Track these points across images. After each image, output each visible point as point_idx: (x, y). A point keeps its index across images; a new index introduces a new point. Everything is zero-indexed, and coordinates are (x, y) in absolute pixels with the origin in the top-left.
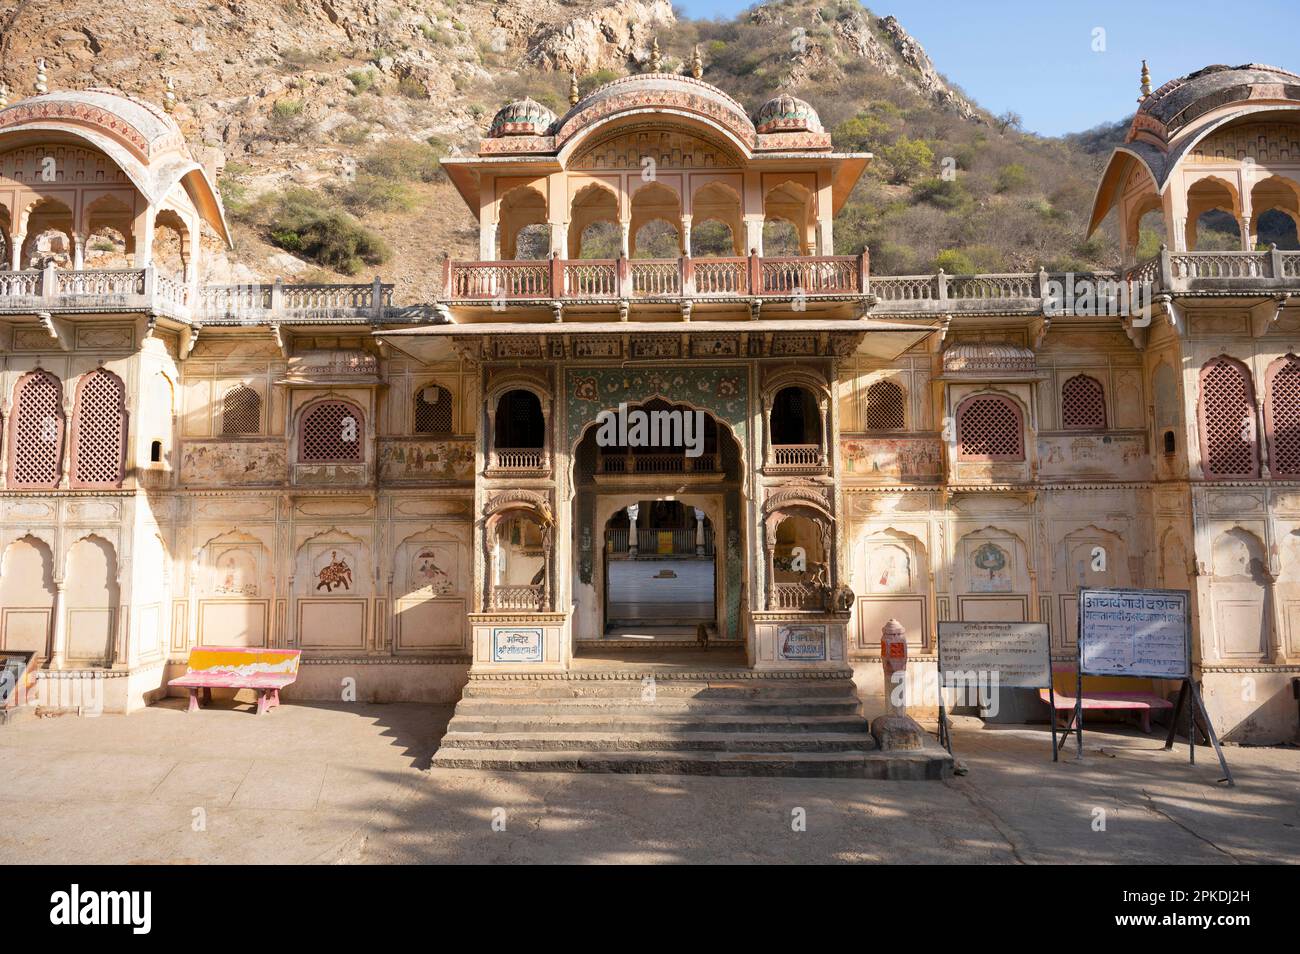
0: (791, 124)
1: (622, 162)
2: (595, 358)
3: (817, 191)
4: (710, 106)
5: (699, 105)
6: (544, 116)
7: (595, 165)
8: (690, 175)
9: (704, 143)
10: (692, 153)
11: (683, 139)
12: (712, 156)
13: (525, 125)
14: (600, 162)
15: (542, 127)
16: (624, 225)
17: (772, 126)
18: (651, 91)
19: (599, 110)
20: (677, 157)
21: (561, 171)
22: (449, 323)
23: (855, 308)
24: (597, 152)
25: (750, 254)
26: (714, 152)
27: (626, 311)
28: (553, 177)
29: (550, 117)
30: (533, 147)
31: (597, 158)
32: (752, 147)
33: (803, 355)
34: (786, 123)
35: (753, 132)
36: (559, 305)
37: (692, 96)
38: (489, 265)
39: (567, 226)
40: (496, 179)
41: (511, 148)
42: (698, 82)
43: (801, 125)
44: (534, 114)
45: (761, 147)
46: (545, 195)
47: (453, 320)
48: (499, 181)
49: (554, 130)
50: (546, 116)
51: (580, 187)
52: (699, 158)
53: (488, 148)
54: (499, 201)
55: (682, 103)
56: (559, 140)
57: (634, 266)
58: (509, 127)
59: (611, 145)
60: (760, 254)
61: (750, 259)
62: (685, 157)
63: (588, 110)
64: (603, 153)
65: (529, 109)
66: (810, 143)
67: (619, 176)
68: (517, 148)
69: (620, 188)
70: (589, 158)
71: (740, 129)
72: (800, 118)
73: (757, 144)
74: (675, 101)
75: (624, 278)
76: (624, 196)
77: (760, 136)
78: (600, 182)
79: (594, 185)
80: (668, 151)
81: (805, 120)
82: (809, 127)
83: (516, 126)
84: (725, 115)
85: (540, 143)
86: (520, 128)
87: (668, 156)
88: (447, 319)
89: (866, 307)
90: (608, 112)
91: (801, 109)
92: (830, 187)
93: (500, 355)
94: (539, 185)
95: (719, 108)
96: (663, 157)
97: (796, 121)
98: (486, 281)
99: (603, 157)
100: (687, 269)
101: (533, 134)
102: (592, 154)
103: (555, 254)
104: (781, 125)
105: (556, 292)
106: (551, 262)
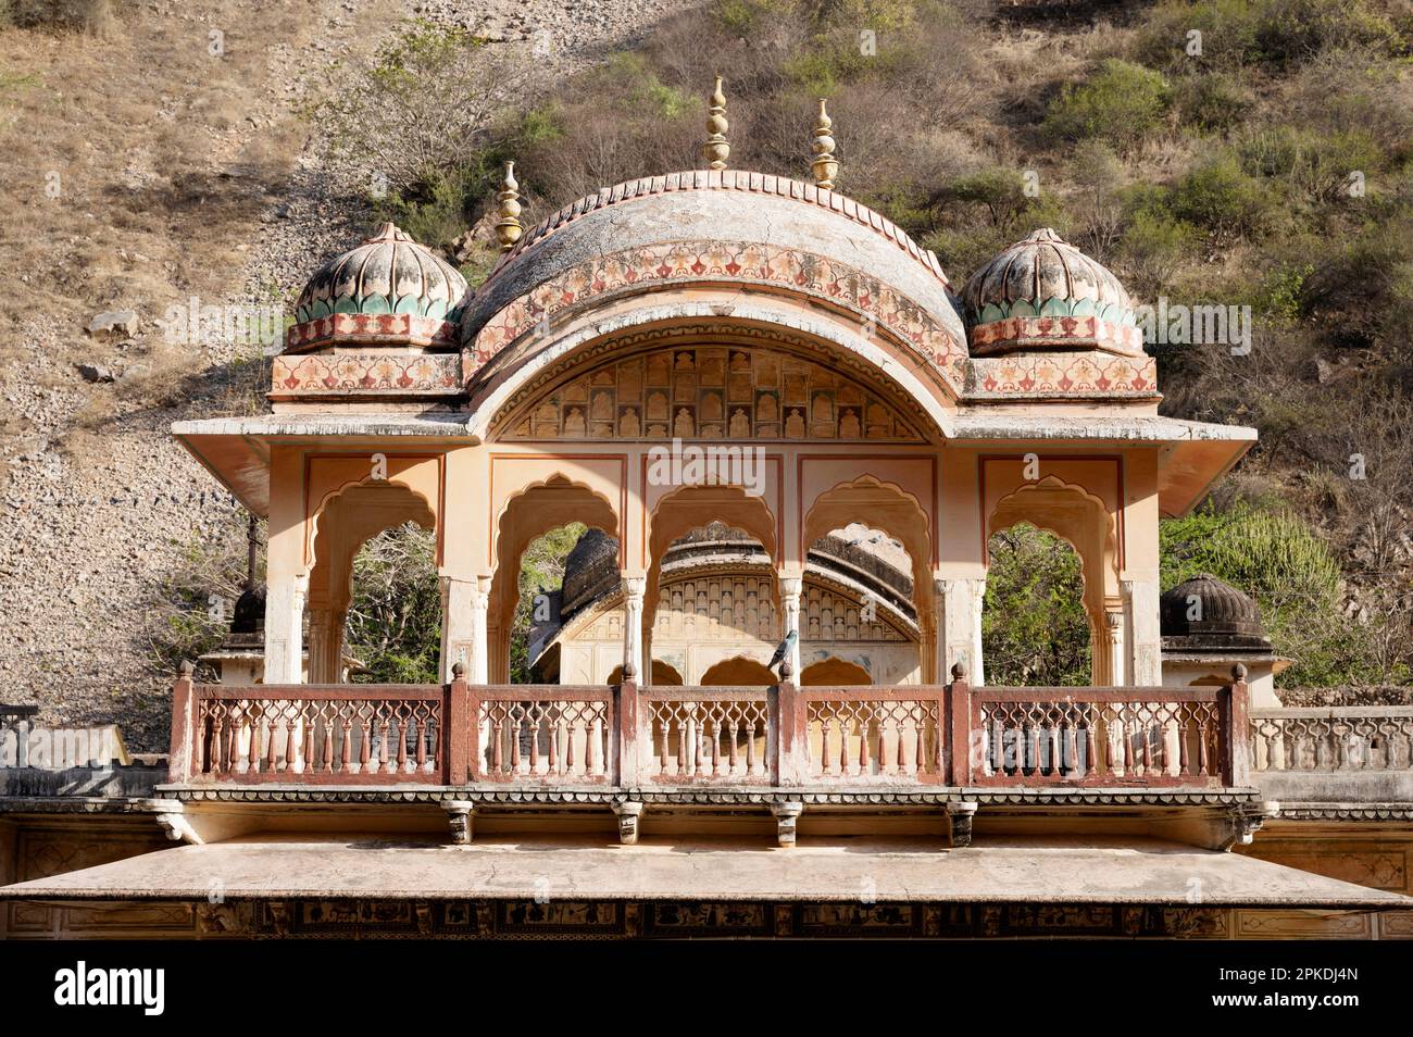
0: (1058, 329)
1: (629, 421)
2: (553, 929)
3: (1121, 507)
4: (853, 285)
5: (825, 282)
6: (434, 293)
7: (560, 430)
8: (802, 458)
9: (837, 378)
10: (806, 403)
11: (783, 366)
12: (858, 412)
13: (385, 320)
14: (575, 423)
15: (427, 324)
16: (632, 585)
17: (1010, 333)
18: (707, 245)
19: (575, 289)
20: (767, 413)
21: (475, 443)
22: (184, 842)
23: (1214, 820)
24: (568, 394)
25: (950, 679)
26: (861, 402)
27: (634, 822)
28: (453, 457)
29: (451, 290)
30: (405, 381)
31: (567, 412)
32: (958, 390)
33: (1083, 930)
34: (1045, 328)
35: (961, 351)
36: (465, 806)
37: (809, 259)
38: (289, 693)
39: (487, 585)
40: (308, 459)
41: (350, 381)
42: (824, 194)
43: (1081, 333)
44: (412, 289)
45: (980, 392)
46: (433, 505)
47: (192, 834)
48: (316, 464)
49: (456, 335)
50: (439, 291)
51: (521, 486)
52: (823, 416)
53: (293, 382)
54: (316, 517)
55: (784, 277)
56: (472, 363)
57: (657, 705)
58: (346, 326)
59: (604, 378)
60: (976, 678)
61: (948, 691)
62: (788, 411)
63: (542, 291)
64: (582, 398)
65: (397, 276)
66: (1104, 383)
67: (622, 458)
68: (365, 381)
69: (624, 486)
70: (547, 411)
71: (929, 344)
72: (1081, 314)
73: (970, 383)
74: (766, 271)
75: (631, 737)
76: (634, 503)
77: (978, 363)
78: (575, 473)
79: (559, 482)
80: (746, 397)
81: (1091, 322)
82: (1101, 337)
83: (362, 322)
84: (889, 308)
85: (424, 370)
86: (372, 328)
87: (747, 410)
88: (177, 835)
89: (1240, 822)
90: (596, 295)
91: (1082, 289)
92: (1157, 495)
93: (308, 920)
94: (419, 478)
95: (876, 290)
96: (732, 411)
97: (1068, 324)
98: (280, 736)
99: (582, 409)
100: (790, 715)
101: (405, 344)
102: (555, 402)
103: (457, 671)
104: (1032, 332)
105: (458, 769)
106: (447, 689)
